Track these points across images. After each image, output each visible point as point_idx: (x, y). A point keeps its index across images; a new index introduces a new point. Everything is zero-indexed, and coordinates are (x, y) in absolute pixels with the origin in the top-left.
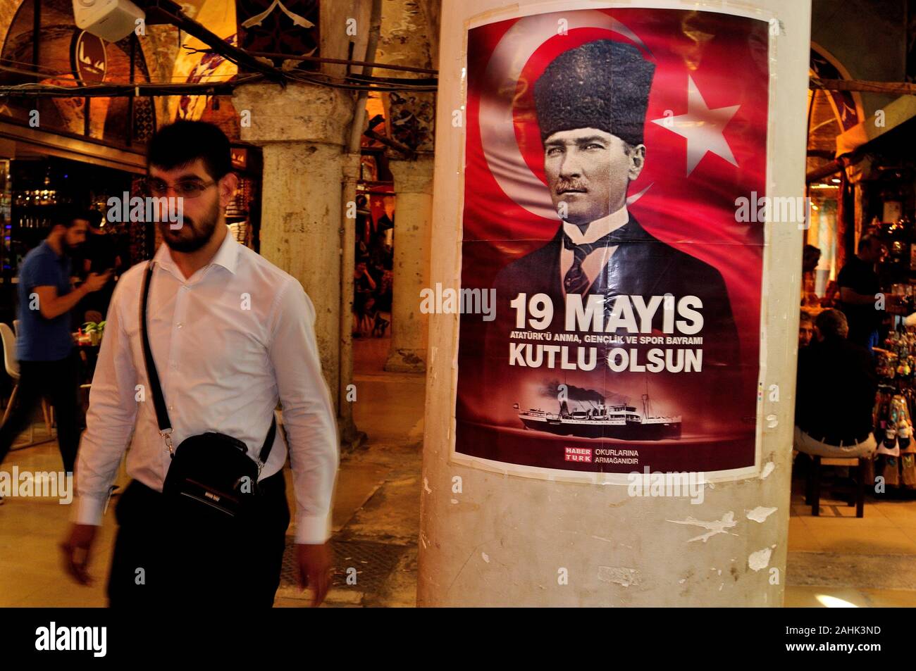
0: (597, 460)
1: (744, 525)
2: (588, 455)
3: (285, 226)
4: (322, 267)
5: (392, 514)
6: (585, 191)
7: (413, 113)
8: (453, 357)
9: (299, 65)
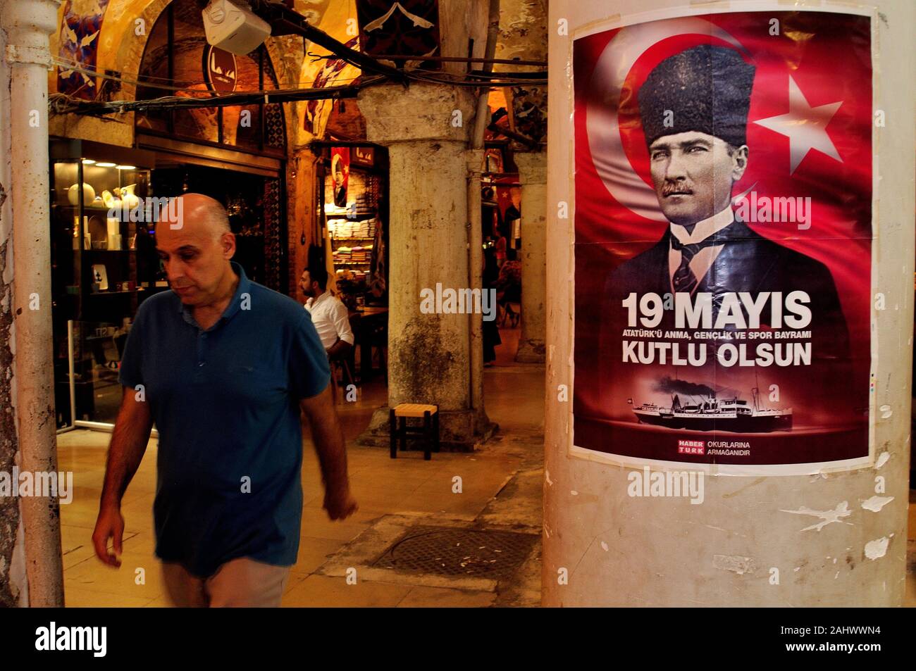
0: (709, 452)
1: (858, 515)
2: (700, 448)
3: (413, 224)
4: (450, 263)
5: (525, 503)
6: (690, 192)
7: (536, 105)
8: (569, 355)
9: (420, 65)
